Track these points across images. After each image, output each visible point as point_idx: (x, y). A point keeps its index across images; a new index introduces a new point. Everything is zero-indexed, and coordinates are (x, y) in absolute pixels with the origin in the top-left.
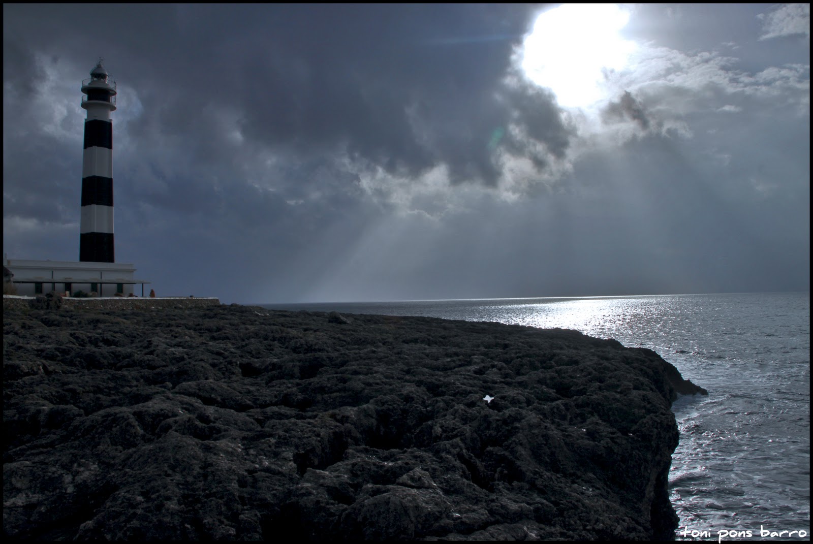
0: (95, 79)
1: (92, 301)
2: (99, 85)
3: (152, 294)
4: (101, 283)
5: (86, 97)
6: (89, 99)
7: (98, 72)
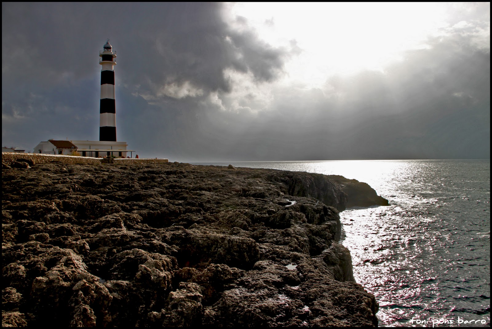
0: (106, 50)
1: (119, 160)
2: (107, 53)
3: (137, 157)
4: (112, 152)
5: (101, 58)
6: (103, 60)
7: (107, 46)
